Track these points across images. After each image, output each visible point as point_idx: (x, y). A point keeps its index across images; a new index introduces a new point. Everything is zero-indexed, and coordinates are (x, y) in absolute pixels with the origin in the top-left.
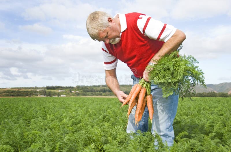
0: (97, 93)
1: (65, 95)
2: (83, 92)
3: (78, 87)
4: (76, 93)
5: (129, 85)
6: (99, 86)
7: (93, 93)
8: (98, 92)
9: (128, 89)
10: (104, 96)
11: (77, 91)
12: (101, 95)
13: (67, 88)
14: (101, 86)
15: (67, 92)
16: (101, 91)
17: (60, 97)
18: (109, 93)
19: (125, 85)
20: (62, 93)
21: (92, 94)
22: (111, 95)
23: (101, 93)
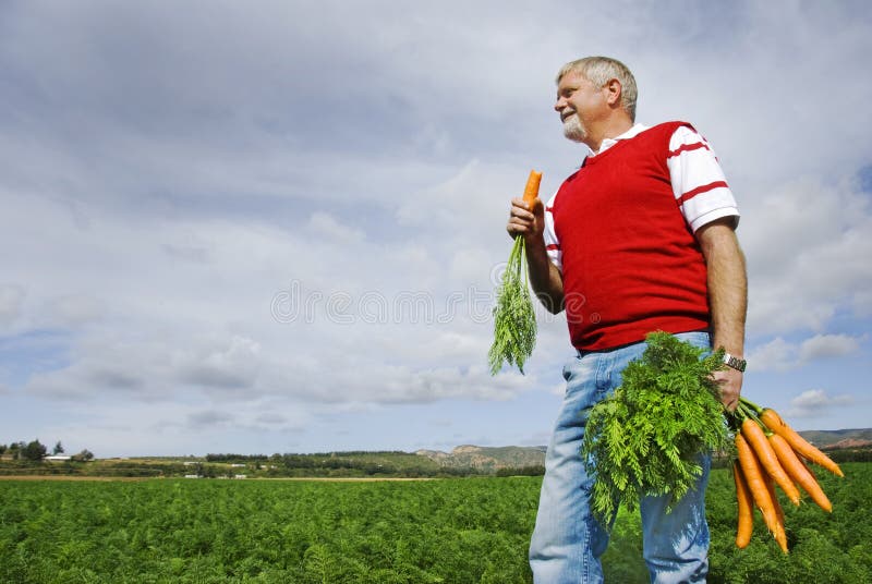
0: (317, 470)
1: (245, 474)
2: (285, 468)
3: (277, 457)
4: (270, 470)
5: (395, 452)
6: (328, 455)
7: (309, 470)
8: (321, 469)
9: (390, 462)
10: (333, 476)
11: (273, 467)
12: (326, 474)
13: (252, 458)
14: (333, 455)
15: (250, 468)
16: (328, 465)
17: (232, 478)
18: (346, 470)
20: (238, 471)
21: (305, 472)
22: (349, 476)
23: (328, 469)
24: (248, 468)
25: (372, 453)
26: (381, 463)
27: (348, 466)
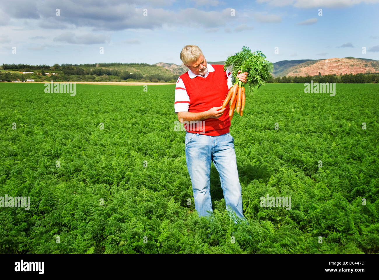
0: (87, 76)
1: (34, 79)
2: (63, 75)
3: (57, 67)
4: (52, 76)
5: (142, 64)
6: (94, 66)
7: (81, 76)
8: (90, 76)
9: (139, 71)
10: (98, 81)
11: (54, 74)
12: (93, 79)
13: (38, 68)
14: (97, 66)
15: (37, 75)
16: (94, 73)
17: (24, 82)
18: (107, 76)
19: (135, 64)
20: (29, 76)
21: (78, 77)
22: (110, 80)
23: (94, 76)
24: (35, 75)
25: (126, 65)
26: (132, 71)
27: (109, 74)
